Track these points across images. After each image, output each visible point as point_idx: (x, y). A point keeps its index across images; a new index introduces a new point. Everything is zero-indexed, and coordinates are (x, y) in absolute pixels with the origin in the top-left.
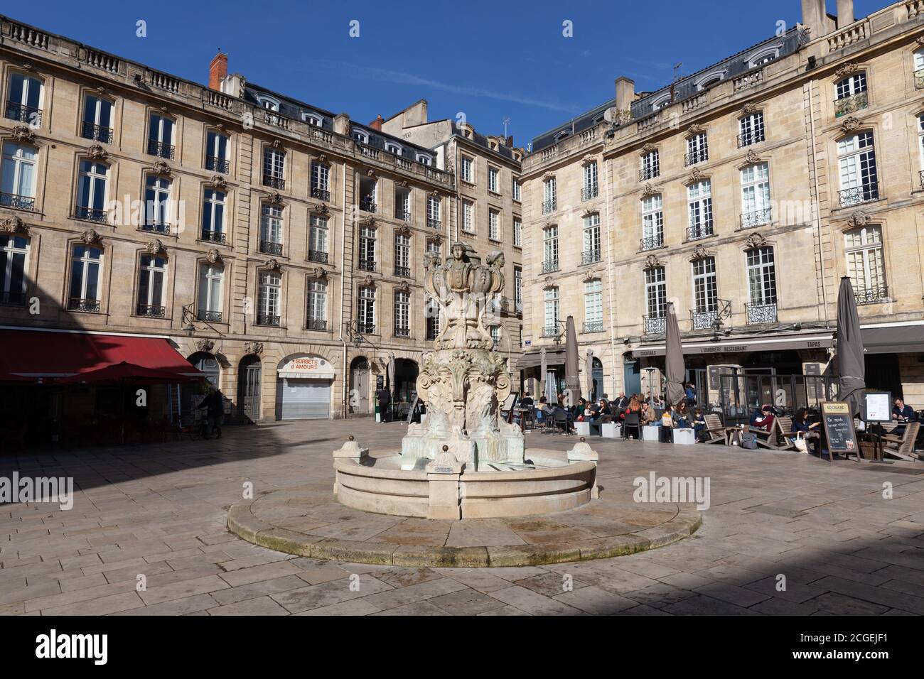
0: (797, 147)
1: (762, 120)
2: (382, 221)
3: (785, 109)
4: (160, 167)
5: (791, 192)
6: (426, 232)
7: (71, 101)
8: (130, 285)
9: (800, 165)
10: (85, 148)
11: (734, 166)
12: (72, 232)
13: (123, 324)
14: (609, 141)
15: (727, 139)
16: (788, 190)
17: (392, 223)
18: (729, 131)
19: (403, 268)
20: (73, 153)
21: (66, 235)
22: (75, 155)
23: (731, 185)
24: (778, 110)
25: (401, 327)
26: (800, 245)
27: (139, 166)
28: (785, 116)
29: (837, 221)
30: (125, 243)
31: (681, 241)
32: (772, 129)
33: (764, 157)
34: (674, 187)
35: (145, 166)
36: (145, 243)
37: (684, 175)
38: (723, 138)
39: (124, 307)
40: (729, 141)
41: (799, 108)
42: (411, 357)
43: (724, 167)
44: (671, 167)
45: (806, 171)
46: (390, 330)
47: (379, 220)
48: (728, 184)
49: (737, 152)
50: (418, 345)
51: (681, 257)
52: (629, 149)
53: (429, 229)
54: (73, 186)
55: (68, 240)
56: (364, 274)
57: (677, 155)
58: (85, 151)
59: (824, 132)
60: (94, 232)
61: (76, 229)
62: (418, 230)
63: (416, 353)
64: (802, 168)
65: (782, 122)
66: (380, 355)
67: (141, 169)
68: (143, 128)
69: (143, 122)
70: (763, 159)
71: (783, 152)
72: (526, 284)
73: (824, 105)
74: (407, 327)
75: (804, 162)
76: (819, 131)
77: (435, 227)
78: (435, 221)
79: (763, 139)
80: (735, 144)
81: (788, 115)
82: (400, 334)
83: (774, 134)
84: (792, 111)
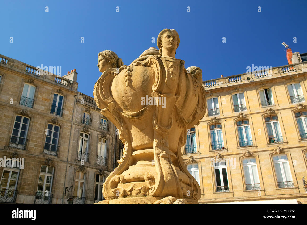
4: (269, 112)
7: (228, 100)
8: (271, 173)
10: (237, 116)
12: (240, 154)
13: (273, 194)
20: (233, 120)
21: (238, 156)
22: (234, 120)
27: (260, 115)
30: (264, 152)
35: (263, 114)
36: (272, 150)
39: (271, 185)
54: (236, 134)
55: (239, 158)
58: (237, 117)
60: (249, 151)
61: (241, 152)
67: (261, 116)
68: (257, 98)
69: (257, 95)
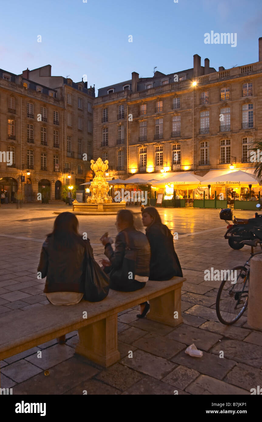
0: (189, 112)
1: (179, 101)
3: (186, 99)
5: (186, 127)
9: (189, 119)
11: (170, 115)
14: (128, 97)
16: (186, 126)
17: (40, 123)
18: (170, 102)
19: (44, 142)
23: (169, 122)
24: (184, 98)
26: (188, 145)
29: (198, 139)
31: (152, 139)
32: (182, 105)
34: (151, 120)
37: (154, 116)
38: (168, 104)
40: (169, 106)
41: (190, 99)
42: (48, 179)
43: (167, 115)
44: (150, 112)
45: (191, 121)
46: (40, 168)
47: (35, 122)
48: (168, 122)
49: (171, 110)
50: (50, 174)
51: (152, 145)
52: (136, 102)
56: (29, 144)
57: (152, 108)
59: (196, 109)
62: (50, 125)
63: (49, 177)
64: (190, 120)
65: (185, 103)
66: (36, 178)
70: (179, 115)
71: (185, 113)
72: (95, 150)
73: (197, 100)
74: (46, 166)
75: (190, 118)
76: (195, 109)
77: (56, 124)
78: (56, 122)
79: (180, 107)
80: (171, 108)
81: (187, 101)
82: (43, 169)
83: (183, 106)
84: (188, 99)
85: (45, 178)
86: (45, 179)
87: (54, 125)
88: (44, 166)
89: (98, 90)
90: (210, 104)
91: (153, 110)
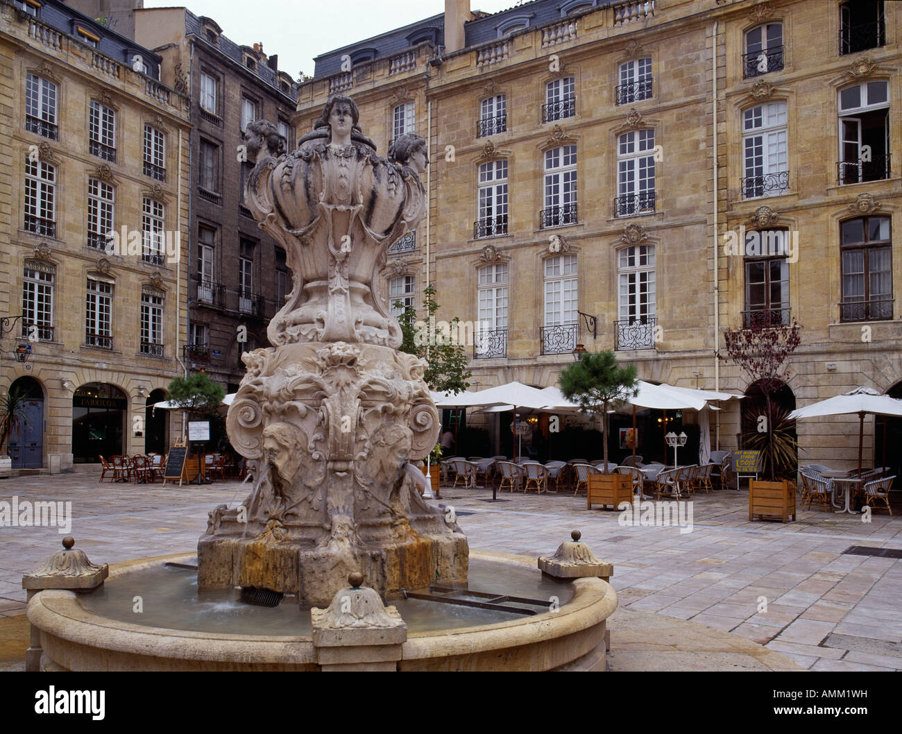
0: (693, 111)
1: (649, 69)
2: (67, 155)
3: (680, 58)
6: (142, 183)
9: (695, 137)
11: (610, 130)
14: (433, 72)
15: (601, 89)
17: (84, 161)
18: (605, 79)
19: (103, 238)
23: (605, 155)
24: (671, 58)
25: (97, 333)
26: (689, 245)
28: (680, 67)
29: (736, 218)
31: (531, 228)
32: (662, 84)
33: (650, 121)
34: (525, 150)
37: (541, 135)
38: (597, 87)
40: (605, 93)
42: (114, 382)
43: (597, 129)
44: (522, 121)
45: (702, 146)
46: (80, 337)
47: (62, 153)
48: (601, 154)
49: (613, 110)
50: (126, 363)
51: (531, 252)
52: (464, 87)
53: (145, 178)
57: (531, 105)
59: (728, 96)
62: (128, 178)
63: (123, 375)
64: (697, 143)
65: (675, 76)
66: (61, 375)
70: (649, 124)
71: (675, 116)
73: (730, 59)
74: (107, 333)
75: (701, 134)
76: (723, 94)
77: (156, 176)
78: (156, 168)
79: (650, 95)
80: (614, 99)
81: (684, 66)
82: (97, 344)
83: (664, 90)
84: (689, 61)
85: (104, 378)
86: (104, 381)
87: (146, 176)
88: (101, 332)
89: (314, 59)
90: (794, 70)
91: (534, 112)
